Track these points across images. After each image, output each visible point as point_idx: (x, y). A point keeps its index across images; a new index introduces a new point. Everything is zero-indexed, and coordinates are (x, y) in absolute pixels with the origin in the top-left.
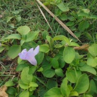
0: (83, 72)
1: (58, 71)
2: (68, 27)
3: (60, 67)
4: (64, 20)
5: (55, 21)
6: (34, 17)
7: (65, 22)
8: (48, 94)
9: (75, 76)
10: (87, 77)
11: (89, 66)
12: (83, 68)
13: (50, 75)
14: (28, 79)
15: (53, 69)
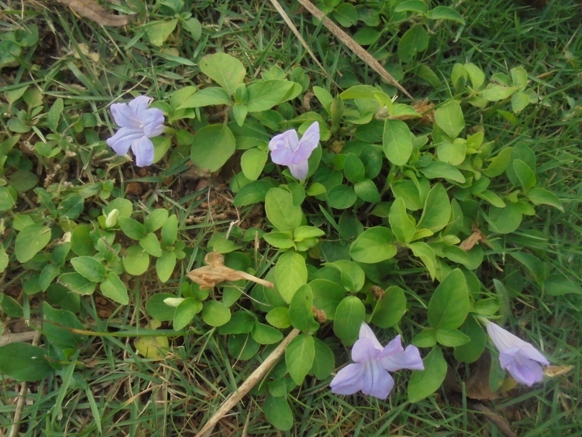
0: (433, 181)
1: (365, 188)
2: (365, 47)
3: (367, 176)
4: (348, 25)
5: (324, 31)
6: (236, 17)
7: (352, 31)
8: (359, 246)
9: (417, 193)
10: (443, 193)
11: (443, 164)
12: (429, 170)
13: (344, 202)
14: (288, 221)
15: (348, 184)
